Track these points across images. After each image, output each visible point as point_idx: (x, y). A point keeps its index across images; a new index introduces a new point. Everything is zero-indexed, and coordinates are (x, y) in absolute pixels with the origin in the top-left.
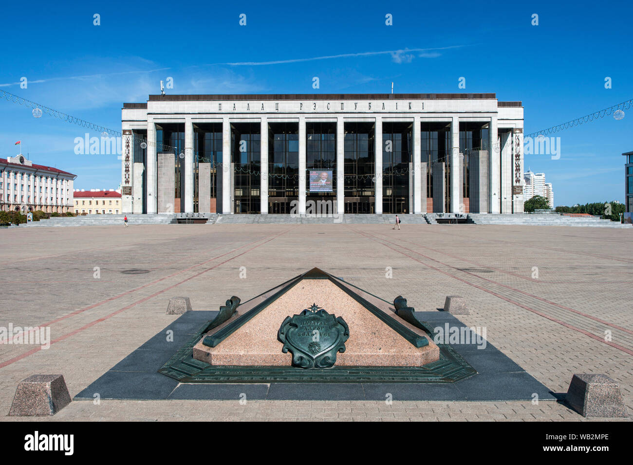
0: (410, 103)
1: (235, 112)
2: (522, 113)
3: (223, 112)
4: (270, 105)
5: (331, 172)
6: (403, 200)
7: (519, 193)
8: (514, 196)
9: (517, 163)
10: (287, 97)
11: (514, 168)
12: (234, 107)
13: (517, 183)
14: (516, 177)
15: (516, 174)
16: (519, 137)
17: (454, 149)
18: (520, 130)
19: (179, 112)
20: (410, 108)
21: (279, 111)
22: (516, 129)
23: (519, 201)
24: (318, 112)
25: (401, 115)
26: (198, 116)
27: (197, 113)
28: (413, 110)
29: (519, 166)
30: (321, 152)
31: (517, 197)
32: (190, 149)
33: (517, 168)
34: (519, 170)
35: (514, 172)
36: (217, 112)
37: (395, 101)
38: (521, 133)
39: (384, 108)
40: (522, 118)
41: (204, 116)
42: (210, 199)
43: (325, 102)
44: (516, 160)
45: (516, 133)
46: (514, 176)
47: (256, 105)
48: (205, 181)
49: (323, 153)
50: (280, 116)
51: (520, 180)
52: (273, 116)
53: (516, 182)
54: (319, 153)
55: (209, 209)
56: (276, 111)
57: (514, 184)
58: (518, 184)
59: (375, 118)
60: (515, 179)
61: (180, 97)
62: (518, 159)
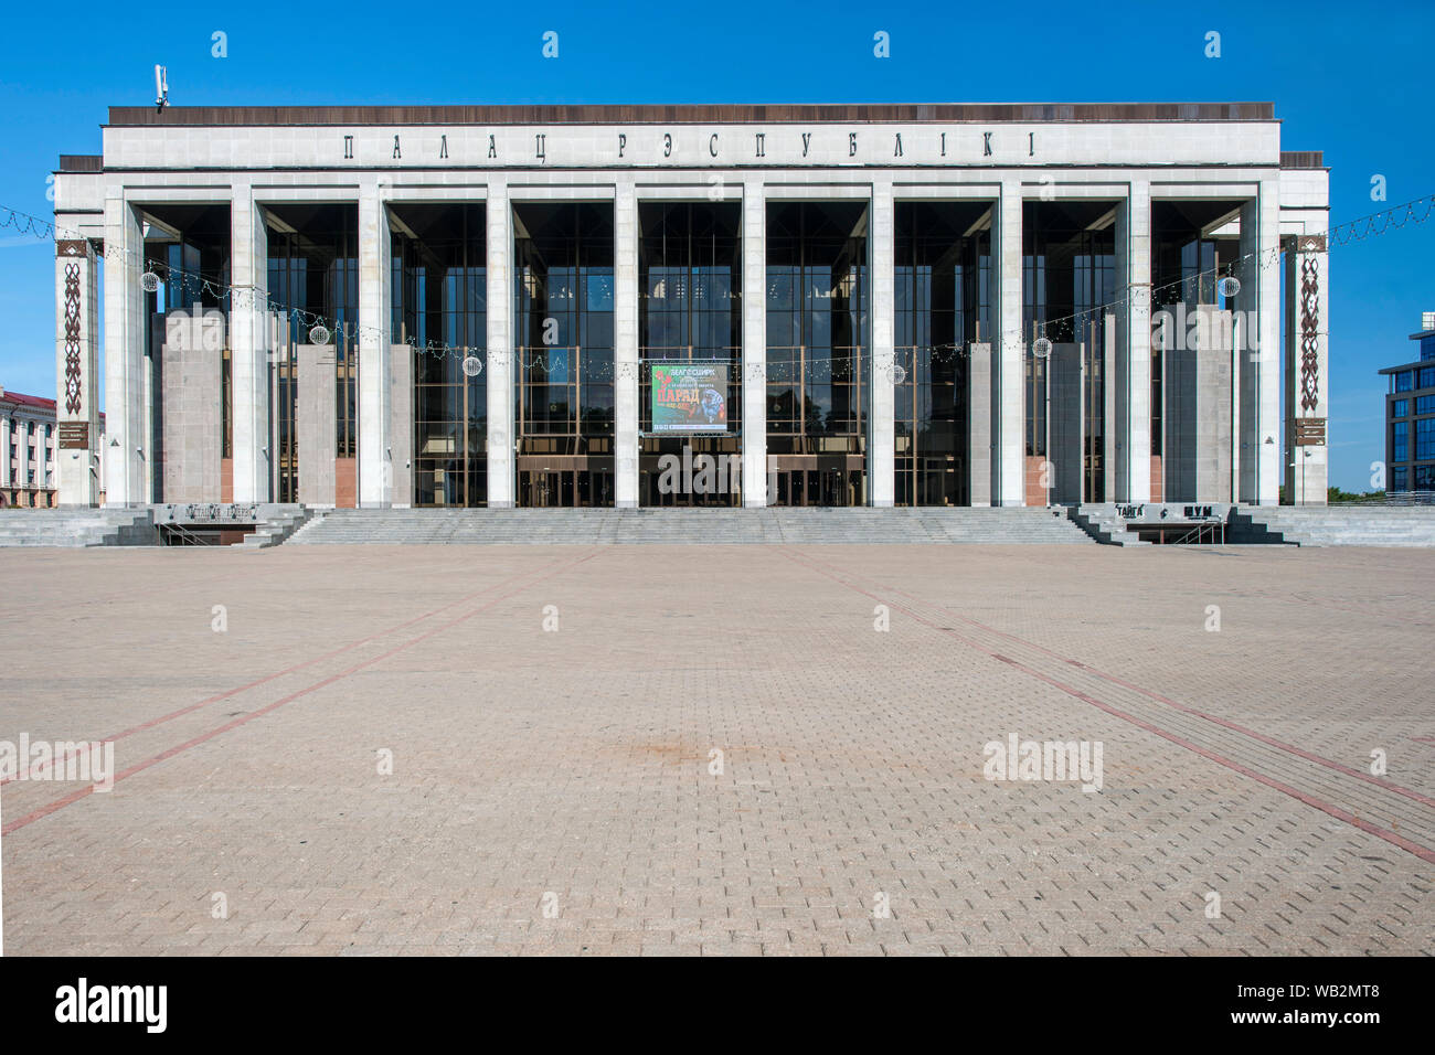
0: (987, 135)
1: (400, 163)
2: (1325, 189)
3: (360, 164)
4: (516, 142)
5: (723, 370)
6: (950, 464)
7: (1313, 442)
8: (1298, 451)
9: (1307, 345)
10: (574, 115)
11: (1299, 363)
12: (397, 148)
13: (1306, 408)
14: (1305, 389)
15: (1304, 382)
16: (1314, 266)
17: (1134, 290)
18: (1318, 239)
19: (211, 164)
20: (988, 151)
21: (549, 161)
22: (1306, 239)
23: (1314, 466)
24: (680, 162)
25: (959, 176)
26: (273, 178)
27: (271, 166)
28: (998, 157)
29: (1314, 356)
30: (690, 311)
31: (1308, 455)
32: (248, 291)
33: (1306, 363)
34: (1315, 368)
35: (1299, 376)
36: (338, 164)
37: (936, 129)
38: (1322, 250)
39: (899, 151)
40: (1325, 203)
41: (295, 178)
42: (334, 459)
43: (705, 132)
44: (1306, 336)
45: (1304, 252)
46: (1299, 386)
47: (468, 143)
48: (320, 403)
49: (696, 316)
50: (552, 177)
51: (1316, 400)
52: (527, 177)
53: (1304, 406)
54: (685, 315)
55: (334, 492)
56: (539, 162)
57: (1299, 413)
58: (1309, 413)
59: (871, 184)
60: (1299, 397)
61: (216, 114)
62: (1310, 335)
